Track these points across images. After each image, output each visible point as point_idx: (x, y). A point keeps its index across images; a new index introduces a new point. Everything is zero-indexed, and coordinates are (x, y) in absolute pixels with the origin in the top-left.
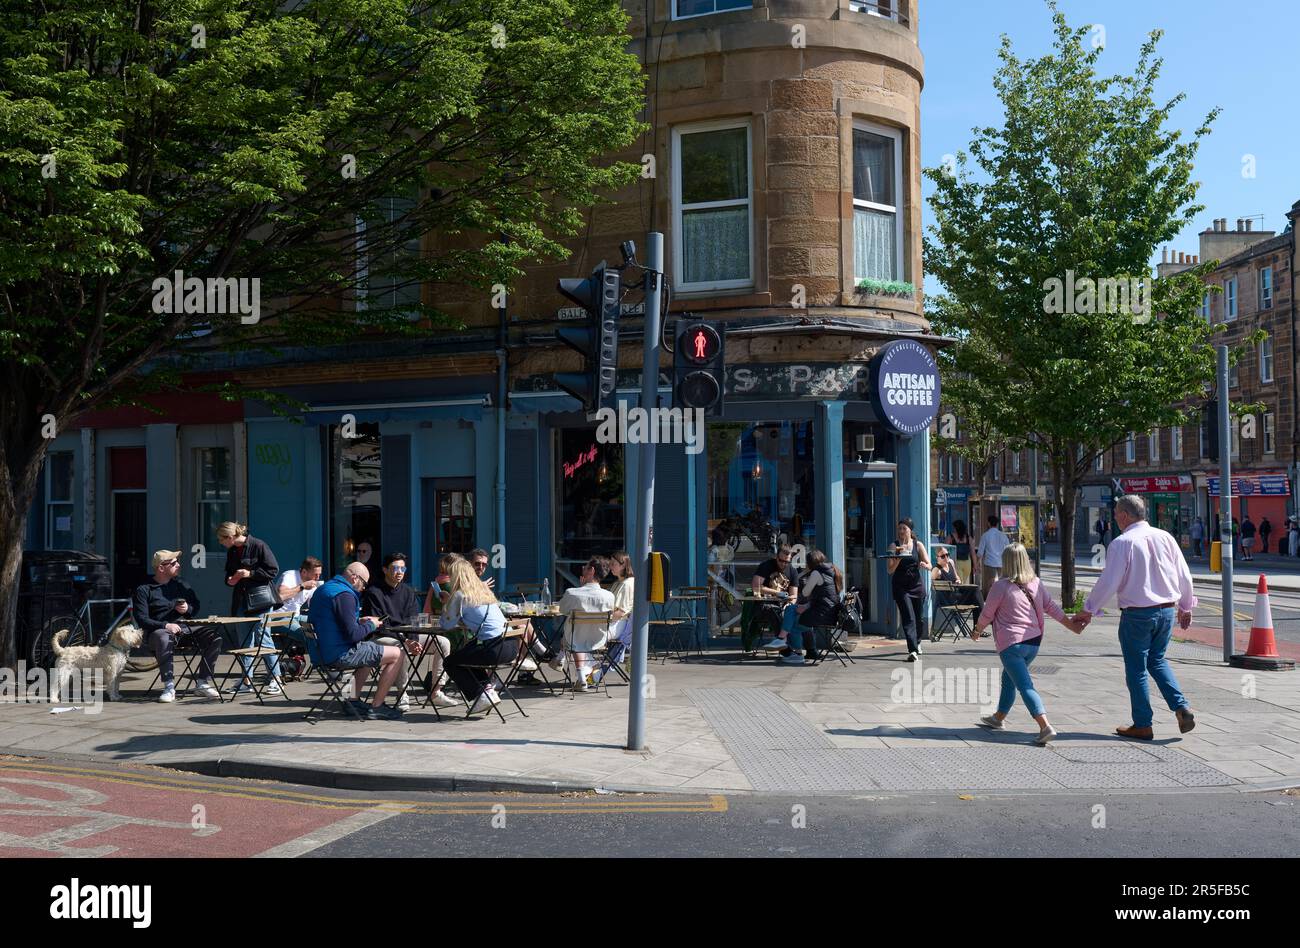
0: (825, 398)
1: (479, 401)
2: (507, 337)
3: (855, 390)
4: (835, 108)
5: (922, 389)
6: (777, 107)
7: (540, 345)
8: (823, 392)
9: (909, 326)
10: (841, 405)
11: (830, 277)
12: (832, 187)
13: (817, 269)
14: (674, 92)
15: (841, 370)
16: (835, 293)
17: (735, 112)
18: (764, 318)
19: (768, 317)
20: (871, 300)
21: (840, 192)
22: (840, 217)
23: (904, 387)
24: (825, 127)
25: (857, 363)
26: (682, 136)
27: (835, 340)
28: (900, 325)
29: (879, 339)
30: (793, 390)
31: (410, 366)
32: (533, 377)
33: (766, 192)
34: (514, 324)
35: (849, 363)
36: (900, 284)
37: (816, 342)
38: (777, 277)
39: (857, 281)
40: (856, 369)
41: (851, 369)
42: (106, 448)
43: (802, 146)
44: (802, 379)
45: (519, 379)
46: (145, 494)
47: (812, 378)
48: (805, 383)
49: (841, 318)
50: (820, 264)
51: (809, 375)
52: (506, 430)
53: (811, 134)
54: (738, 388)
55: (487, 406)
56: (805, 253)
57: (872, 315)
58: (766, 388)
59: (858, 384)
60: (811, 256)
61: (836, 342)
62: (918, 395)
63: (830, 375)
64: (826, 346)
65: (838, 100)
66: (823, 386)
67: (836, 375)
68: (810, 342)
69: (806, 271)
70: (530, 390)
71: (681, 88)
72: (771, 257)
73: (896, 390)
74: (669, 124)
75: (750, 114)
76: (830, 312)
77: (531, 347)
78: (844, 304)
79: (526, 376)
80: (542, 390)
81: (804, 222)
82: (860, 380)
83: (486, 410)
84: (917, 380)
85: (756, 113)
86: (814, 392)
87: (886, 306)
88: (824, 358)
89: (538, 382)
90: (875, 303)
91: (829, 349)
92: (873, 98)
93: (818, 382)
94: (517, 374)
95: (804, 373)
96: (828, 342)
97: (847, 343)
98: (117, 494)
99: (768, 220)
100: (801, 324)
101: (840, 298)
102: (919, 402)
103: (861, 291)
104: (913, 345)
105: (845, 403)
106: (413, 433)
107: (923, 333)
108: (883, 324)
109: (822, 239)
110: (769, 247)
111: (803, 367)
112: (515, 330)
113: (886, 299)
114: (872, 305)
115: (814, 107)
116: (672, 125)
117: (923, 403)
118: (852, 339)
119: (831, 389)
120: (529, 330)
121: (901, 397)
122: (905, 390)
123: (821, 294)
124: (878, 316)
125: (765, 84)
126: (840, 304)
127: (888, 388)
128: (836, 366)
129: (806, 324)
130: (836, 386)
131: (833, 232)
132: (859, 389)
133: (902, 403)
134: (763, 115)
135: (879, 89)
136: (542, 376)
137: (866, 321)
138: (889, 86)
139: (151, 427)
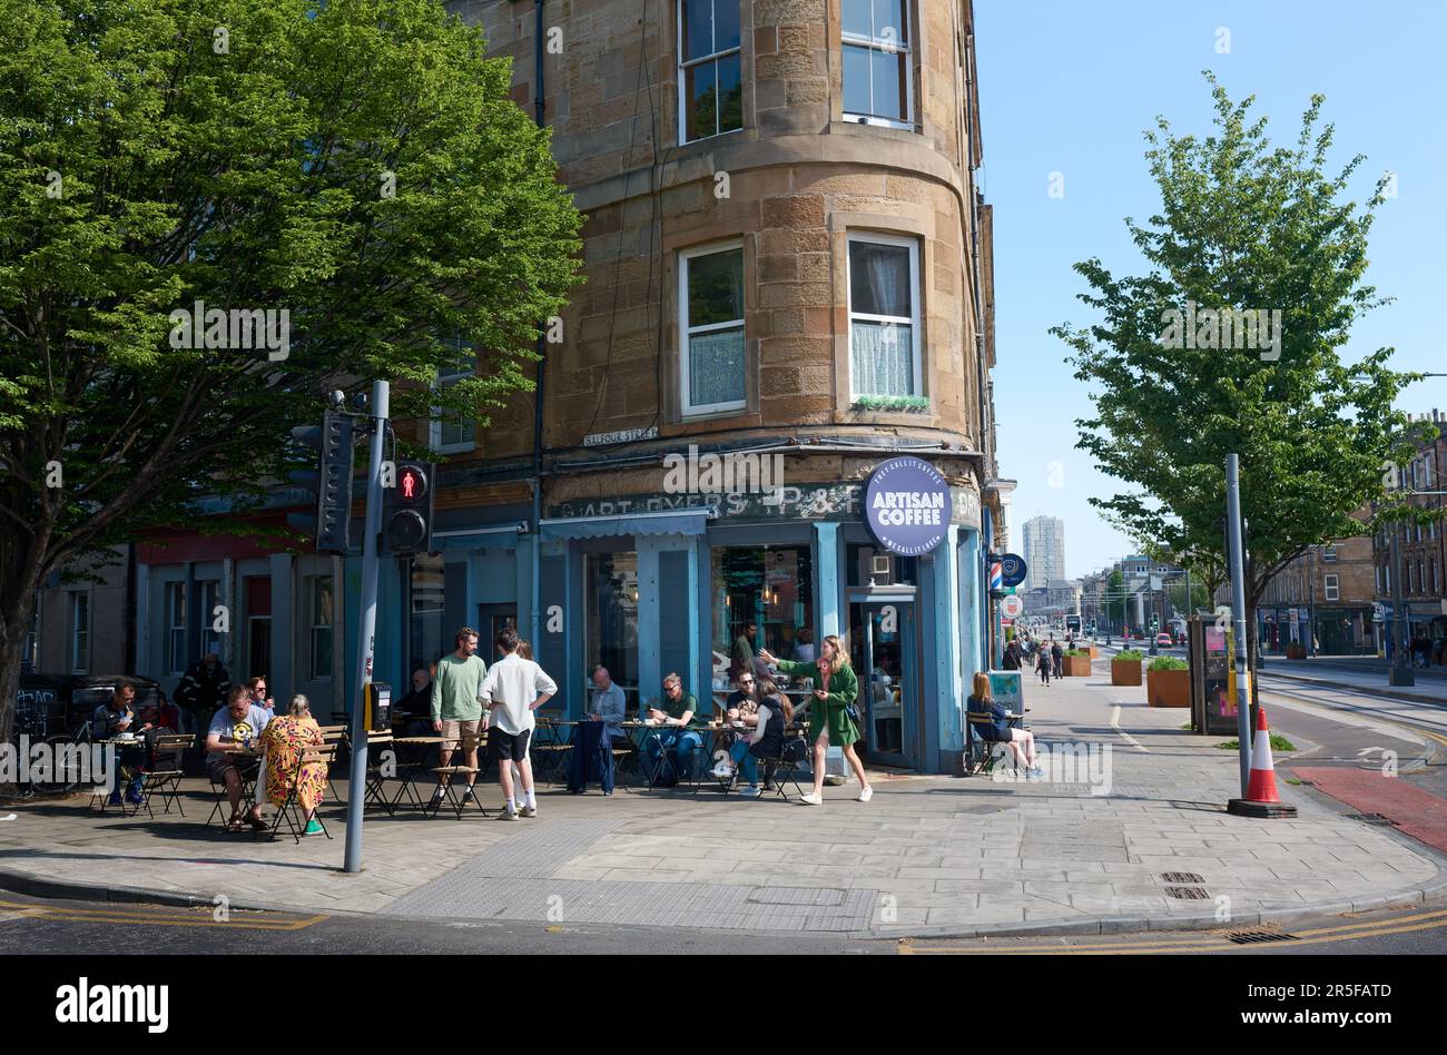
0: (815, 520)
1: (514, 529)
2: (541, 463)
3: (849, 511)
4: (826, 223)
5: (926, 508)
6: (768, 226)
7: (566, 472)
8: (814, 514)
9: (920, 442)
10: (833, 526)
11: (822, 395)
12: (824, 303)
13: (808, 388)
14: (677, 217)
15: (833, 490)
16: (829, 411)
17: (727, 234)
18: (753, 440)
19: (758, 439)
20: (868, 416)
21: (833, 309)
22: (833, 332)
23: (901, 506)
24: (815, 242)
25: (852, 482)
26: (689, 259)
27: (824, 460)
28: (906, 441)
29: (878, 457)
30: (782, 512)
31: (462, 496)
32: (562, 503)
33: (757, 312)
34: (549, 452)
35: (841, 483)
36: (917, 397)
37: (803, 463)
38: (769, 398)
39: (854, 398)
40: (850, 488)
41: (845, 489)
42: (245, 577)
43: (793, 264)
44: (791, 501)
45: (552, 507)
46: (270, 620)
47: (802, 499)
48: (794, 505)
49: (832, 437)
50: (811, 381)
51: (799, 496)
52: (540, 556)
53: (801, 251)
54: (730, 511)
55: (525, 533)
56: (796, 373)
57: (869, 433)
58: (756, 511)
59: (853, 504)
60: (801, 374)
61: (825, 462)
62: (922, 514)
63: (821, 495)
64: (815, 466)
65: (830, 215)
66: (814, 507)
67: (828, 496)
68: (797, 463)
69: (797, 390)
70: (559, 516)
71: (683, 213)
72: (763, 377)
73: (891, 510)
74: (674, 249)
75: (742, 235)
76: (820, 432)
77: (560, 474)
78: (837, 422)
79: (556, 504)
80: (569, 516)
81: (794, 340)
82: (854, 500)
83: (524, 537)
84: (920, 498)
85: (746, 233)
86: (804, 514)
87: (888, 422)
88: (813, 479)
89: (567, 510)
90: (874, 420)
91: (817, 470)
92: (870, 209)
93: (808, 504)
94: (549, 501)
95: (794, 494)
96: (816, 462)
97: (837, 462)
98: (253, 620)
99: (760, 340)
100: (787, 445)
101: (833, 417)
102: (921, 522)
103: (859, 408)
104: (914, 462)
105: (838, 524)
106: (468, 561)
107: (943, 448)
108: (883, 441)
109: (813, 356)
110: (760, 367)
111: (792, 489)
112: (547, 457)
113: (889, 415)
114: (870, 421)
115: (805, 223)
116: (678, 250)
117: (927, 522)
118: (843, 459)
119: (822, 510)
120: (559, 457)
121: (897, 517)
122: (903, 510)
123: (813, 413)
124: (878, 433)
125: (756, 204)
126: (833, 424)
127: (880, 509)
128: (827, 486)
129: (793, 444)
130: (828, 507)
131: (825, 350)
132: (853, 509)
133: (898, 523)
134: (753, 235)
135: (882, 200)
136: (568, 502)
137: (861, 439)
138: (893, 194)
139: (273, 556)
